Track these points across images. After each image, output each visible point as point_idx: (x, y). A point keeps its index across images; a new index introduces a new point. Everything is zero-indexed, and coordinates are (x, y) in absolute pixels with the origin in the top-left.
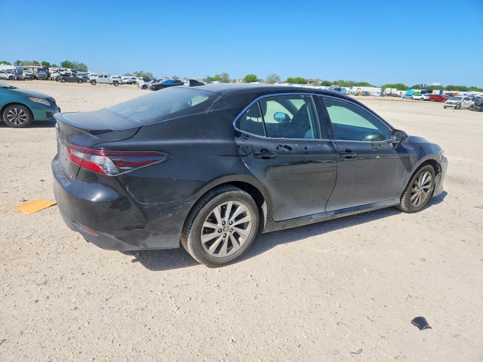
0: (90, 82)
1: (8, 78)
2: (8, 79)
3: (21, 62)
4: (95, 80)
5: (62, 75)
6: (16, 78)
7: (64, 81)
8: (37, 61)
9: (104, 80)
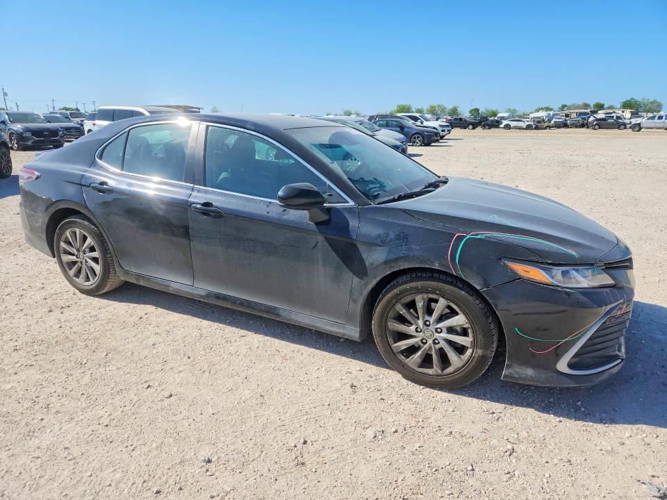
0: (630, 127)
1: (525, 127)
2: (524, 129)
3: (566, 106)
4: (639, 124)
5: (597, 120)
6: (534, 126)
7: (597, 127)
8: (588, 103)
9: (655, 123)
